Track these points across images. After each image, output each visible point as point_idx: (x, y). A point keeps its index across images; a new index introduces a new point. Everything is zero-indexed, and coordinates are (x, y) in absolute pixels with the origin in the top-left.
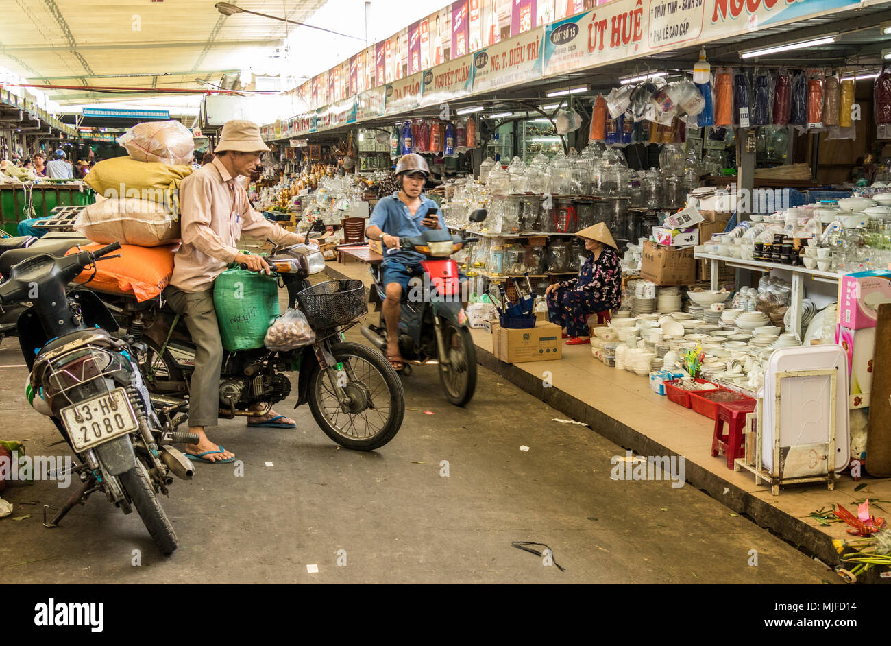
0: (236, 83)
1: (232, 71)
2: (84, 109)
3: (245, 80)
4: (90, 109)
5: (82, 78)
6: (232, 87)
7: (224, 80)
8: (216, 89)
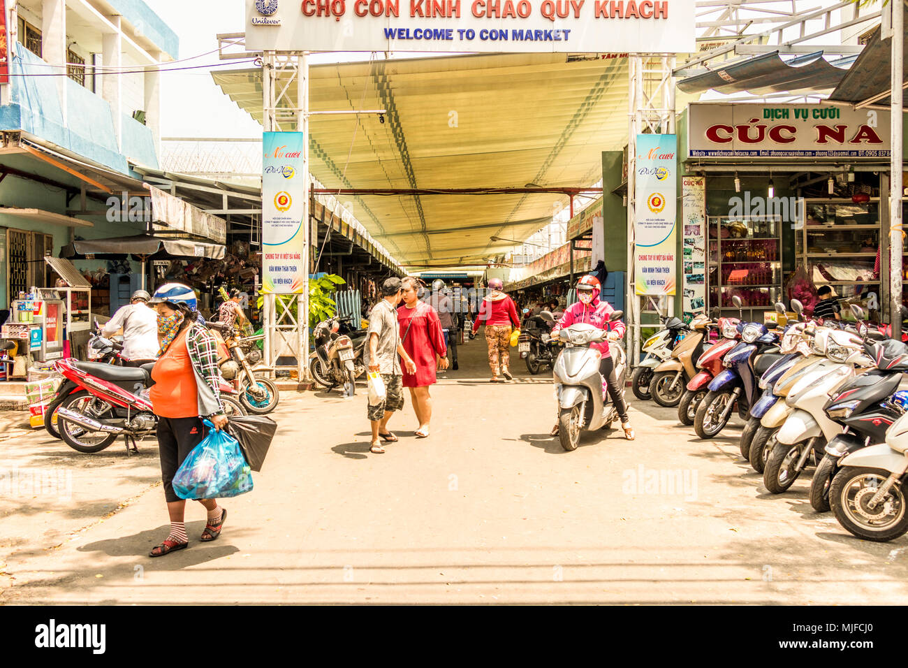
0: (503, 258)
1: (501, 254)
2: (422, 274)
3: (508, 257)
4: (425, 274)
5: (426, 261)
6: (501, 261)
7: (497, 258)
8: (492, 263)
